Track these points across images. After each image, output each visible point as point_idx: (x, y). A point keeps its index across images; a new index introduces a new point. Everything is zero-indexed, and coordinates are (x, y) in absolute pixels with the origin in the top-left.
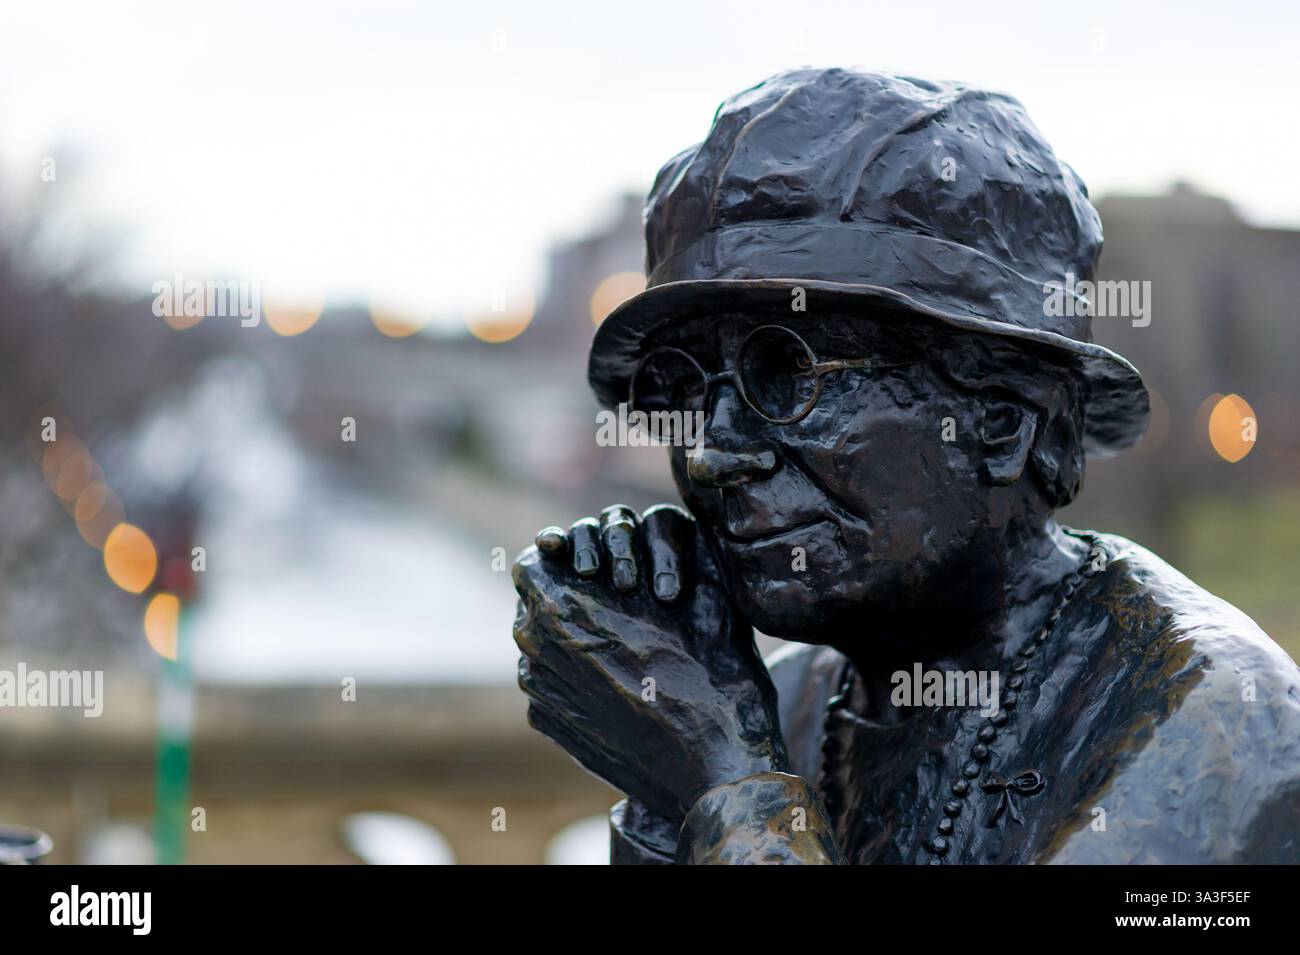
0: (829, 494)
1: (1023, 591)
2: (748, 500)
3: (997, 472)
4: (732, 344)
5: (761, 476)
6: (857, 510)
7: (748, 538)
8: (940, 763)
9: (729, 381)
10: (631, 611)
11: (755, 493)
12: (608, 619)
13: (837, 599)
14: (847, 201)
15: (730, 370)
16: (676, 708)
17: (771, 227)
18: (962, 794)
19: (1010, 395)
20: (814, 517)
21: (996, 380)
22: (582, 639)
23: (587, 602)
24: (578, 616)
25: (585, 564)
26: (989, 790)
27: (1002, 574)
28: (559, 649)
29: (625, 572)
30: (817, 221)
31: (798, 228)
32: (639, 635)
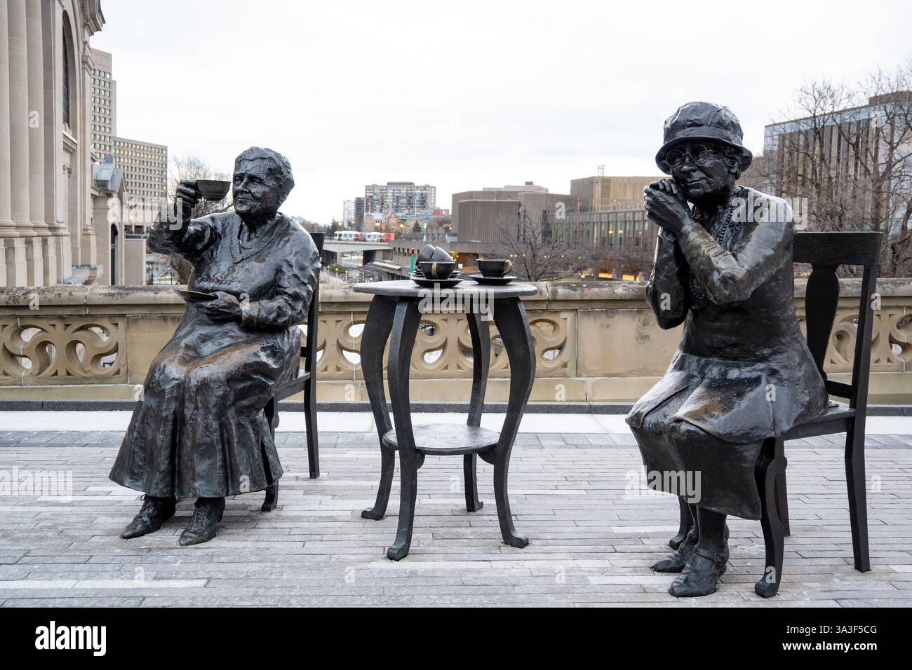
0: (706, 174)
1: (732, 194)
2: (692, 176)
3: (732, 171)
4: (687, 149)
5: (694, 171)
6: (711, 177)
7: (691, 182)
8: (720, 223)
9: (688, 155)
10: (670, 195)
11: (693, 174)
12: (667, 197)
13: (707, 193)
14: (709, 124)
15: (687, 153)
16: (678, 212)
17: (696, 128)
18: (725, 227)
19: (734, 158)
20: (704, 178)
21: (732, 155)
22: (662, 200)
23: (663, 194)
24: (662, 196)
25: (661, 187)
26: (730, 226)
27: (729, 190)
28: (658, 202)
29: (668, 189)
30: (704, 127)
31: (700, 128)
32: (671, 200)
